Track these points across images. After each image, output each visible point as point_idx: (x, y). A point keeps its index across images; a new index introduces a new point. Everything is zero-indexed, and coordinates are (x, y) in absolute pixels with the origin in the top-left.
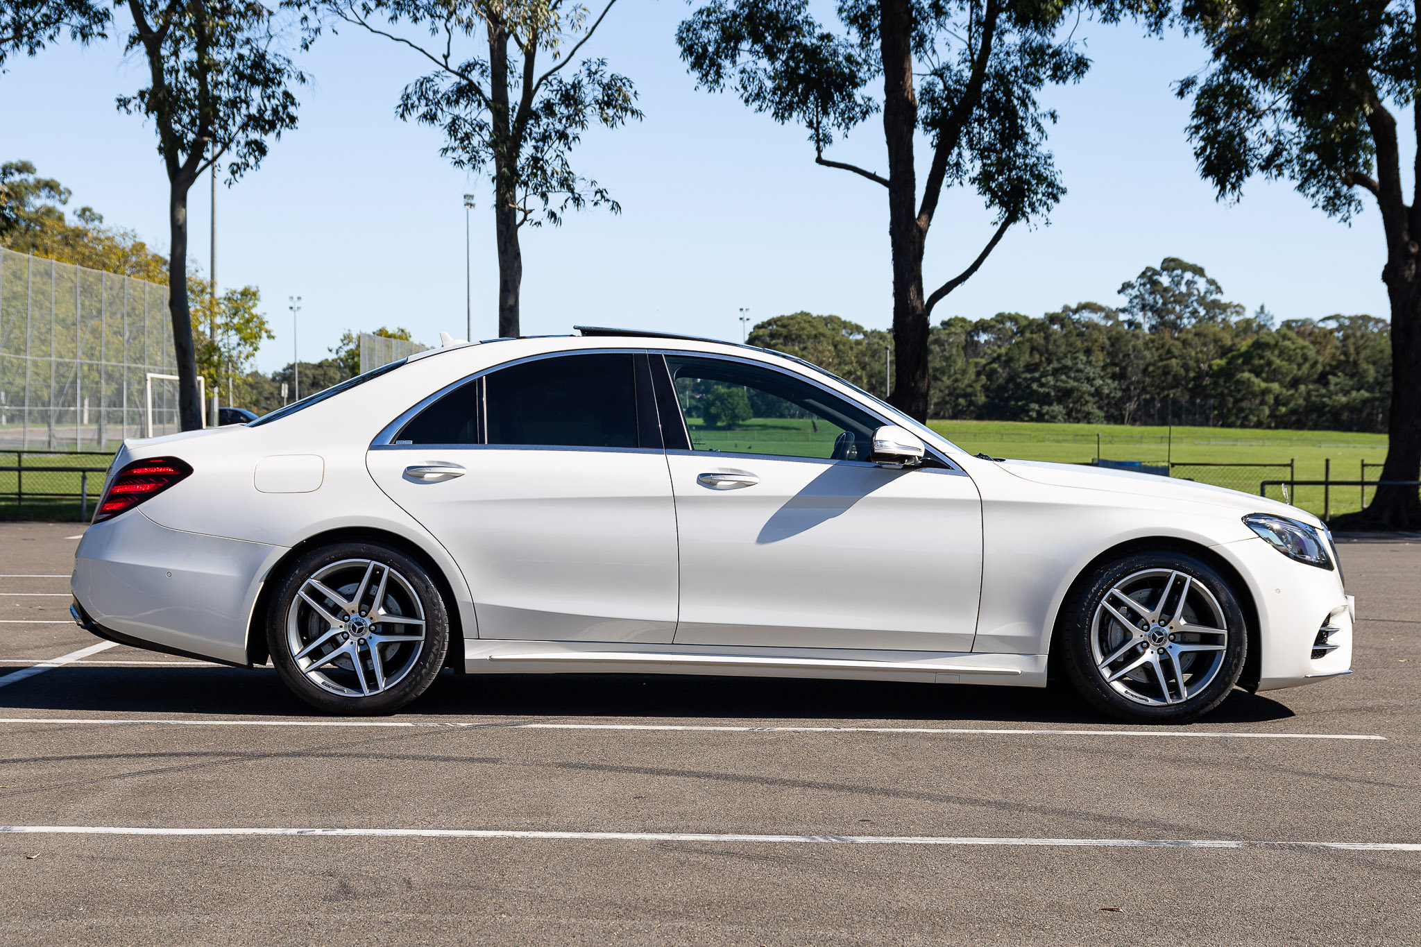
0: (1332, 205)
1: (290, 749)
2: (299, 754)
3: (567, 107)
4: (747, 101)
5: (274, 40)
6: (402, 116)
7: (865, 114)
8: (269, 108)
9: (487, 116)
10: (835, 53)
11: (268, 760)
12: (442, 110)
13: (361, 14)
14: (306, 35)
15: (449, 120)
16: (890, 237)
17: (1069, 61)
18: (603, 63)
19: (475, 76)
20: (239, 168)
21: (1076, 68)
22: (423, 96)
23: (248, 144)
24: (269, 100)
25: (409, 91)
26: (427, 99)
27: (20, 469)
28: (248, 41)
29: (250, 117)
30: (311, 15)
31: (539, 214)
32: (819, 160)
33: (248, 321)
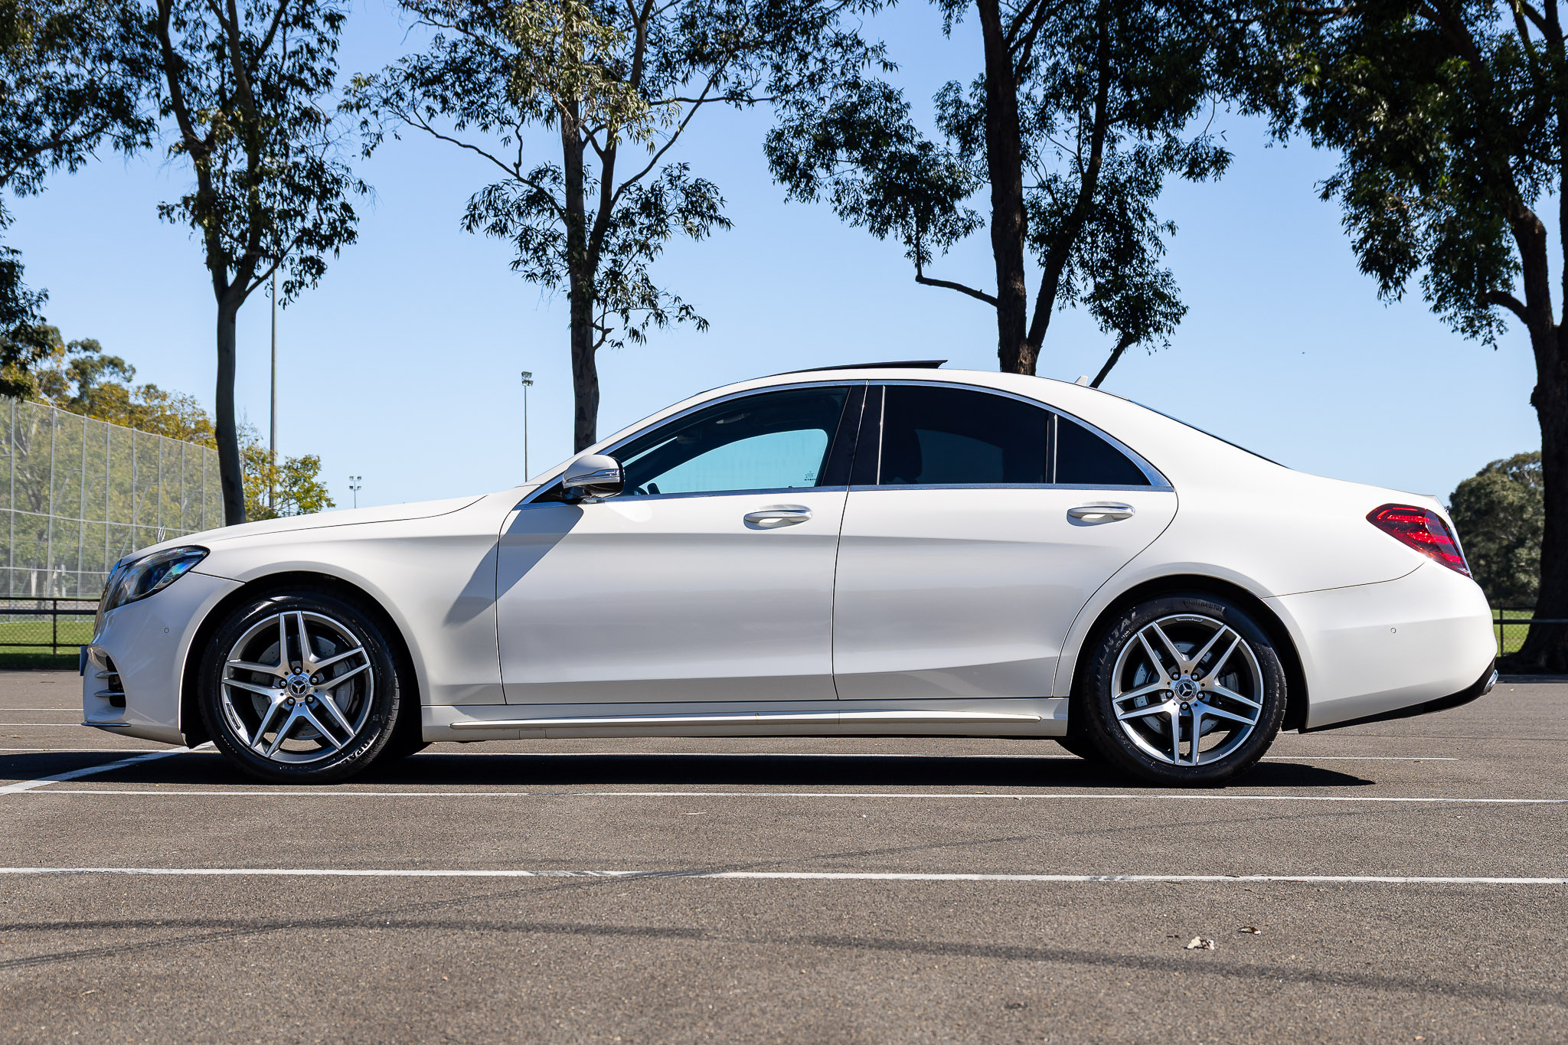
0: (1471, 327)
1: (322, 914)
2: (339, 923)
3: (648, 216)
4: (841, 213)
5: (331, 148)
6: (469, 227)
7: (968, 229)
8: (325, 221)
9: (561, 227)
10: (936, 163)
11: (280, 934)
12: (513, 221)
13: (425, 115)
14: (367, 140)
15: (519, 231)
16: (998, 360)
17: (1207, 154)
18: (686, 168)
19: (546, 184)
20: (293, 287)
21: (1213, 163)
22: (490, 205)
23: (302, 261)
24: (325, 212)
25: (476, 200)
26: (495, 209)
27: (55, 612)
28: (302, 150)
29: (304, 231)
30: (371, 119)
31: (619, 333)
32: (920, 279)
33: (308, 491)
